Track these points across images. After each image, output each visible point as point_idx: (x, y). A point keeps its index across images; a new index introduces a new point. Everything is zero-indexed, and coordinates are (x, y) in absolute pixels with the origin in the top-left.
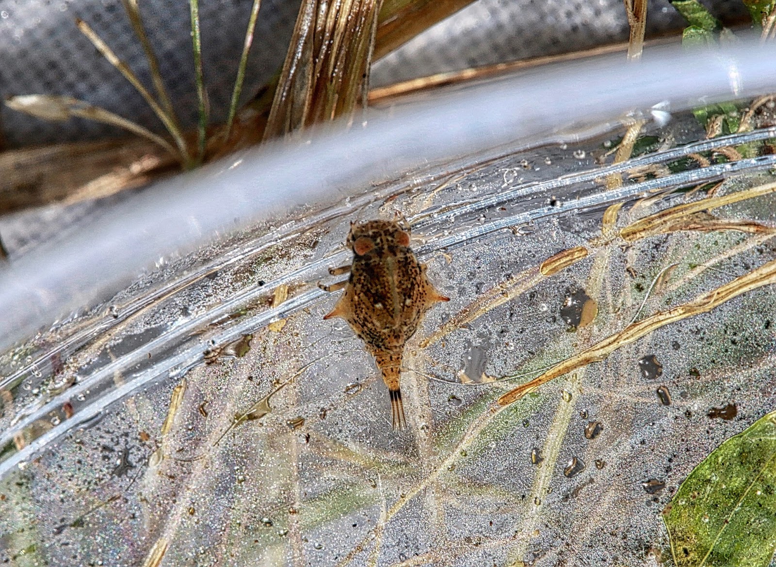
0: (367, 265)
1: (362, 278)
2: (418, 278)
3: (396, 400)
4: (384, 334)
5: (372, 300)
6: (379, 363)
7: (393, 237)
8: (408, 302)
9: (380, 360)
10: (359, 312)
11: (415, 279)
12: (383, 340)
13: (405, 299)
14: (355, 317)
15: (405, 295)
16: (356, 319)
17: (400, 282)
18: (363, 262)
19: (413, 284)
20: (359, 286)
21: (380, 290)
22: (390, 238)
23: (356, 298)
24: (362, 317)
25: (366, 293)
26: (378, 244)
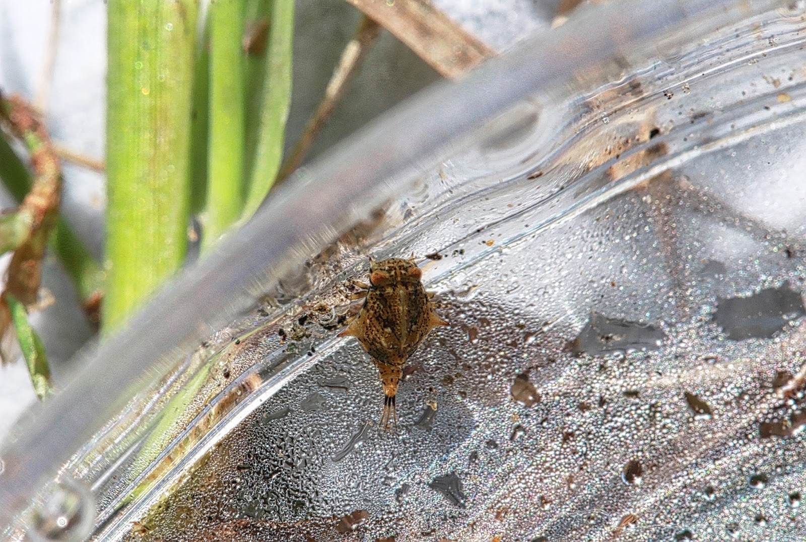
0: (381, 295)
1: (376, 305)
2: (425, 307)
3: (389, 405)
4: (390, 353)
5: (382, 324)
6: (382, 373)
7: (407, 271)
8: (414, 327)
9: (383, 371)
10: (369, 333)
11: (422, 308)
12: (388, 357)
13: (412, 326)
14: (365, 336)
15: (411, 322)
16: (366, 338)
17: (409, 311)
18: (378, 293)
19: (419, 313)
20: (372, 312)
21: (390, 317)
22: (403, 272)
23: (368, 321)
24: (371, 337)
25: (377, 319)
26: (392, 276)
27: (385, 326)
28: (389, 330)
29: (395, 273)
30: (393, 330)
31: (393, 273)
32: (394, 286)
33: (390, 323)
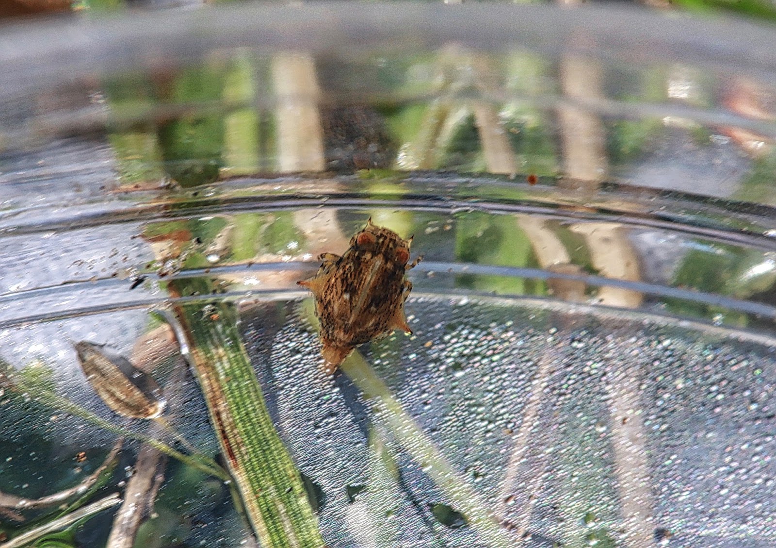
0: (358, 258)
1: (348, 266)
2: (394, 297)
5: (344, 289)
7: (396, 247)
10: (328, 293)
11: (391, 295)
13: (371, 305)
17: (375, 287)
18: (357, 254)
19: (386, 298)
20: (341, 271)
21: (355, 284)
24: (328, 299)
25: (342, 280)
26: (378, 243)
27: (346, 291)
28: (346, 296)
29: (383, 242)
30: (351, 298)
31: (381, 240)
32: (374, 254)
33: (351, 289)
